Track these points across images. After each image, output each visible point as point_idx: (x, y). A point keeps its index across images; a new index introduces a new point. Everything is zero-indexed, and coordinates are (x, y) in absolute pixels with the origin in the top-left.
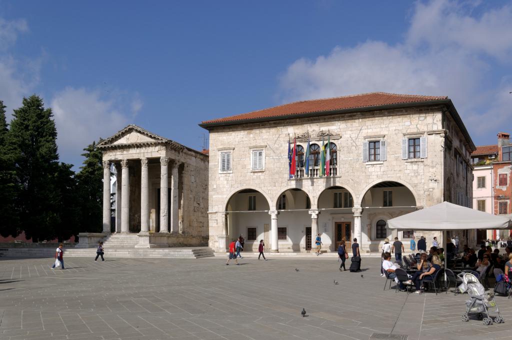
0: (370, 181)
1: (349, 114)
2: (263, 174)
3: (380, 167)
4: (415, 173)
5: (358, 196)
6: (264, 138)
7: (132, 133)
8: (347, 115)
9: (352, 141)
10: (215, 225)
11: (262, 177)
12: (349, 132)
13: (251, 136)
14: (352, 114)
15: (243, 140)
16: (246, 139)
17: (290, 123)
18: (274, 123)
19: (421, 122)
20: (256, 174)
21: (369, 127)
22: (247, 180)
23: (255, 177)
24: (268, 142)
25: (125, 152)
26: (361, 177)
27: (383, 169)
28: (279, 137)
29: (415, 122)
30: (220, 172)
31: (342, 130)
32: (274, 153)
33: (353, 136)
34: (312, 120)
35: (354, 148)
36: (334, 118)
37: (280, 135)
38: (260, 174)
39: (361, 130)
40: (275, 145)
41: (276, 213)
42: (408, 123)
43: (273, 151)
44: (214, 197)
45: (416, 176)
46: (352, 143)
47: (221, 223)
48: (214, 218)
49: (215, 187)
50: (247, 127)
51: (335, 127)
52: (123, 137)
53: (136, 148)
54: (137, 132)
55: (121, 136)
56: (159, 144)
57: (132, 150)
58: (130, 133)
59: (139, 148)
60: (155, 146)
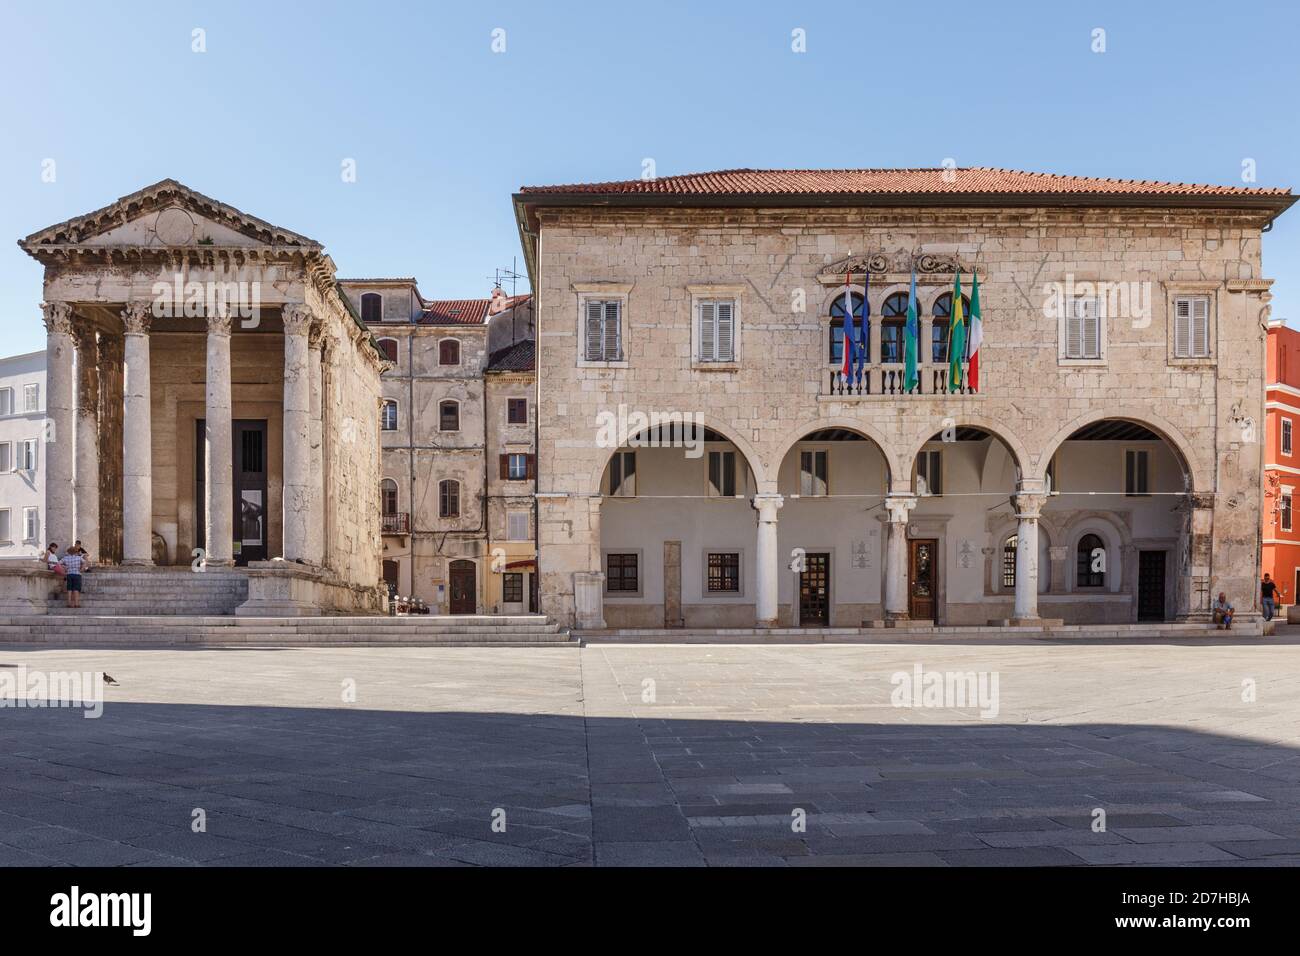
0: (1071, 414)
1: (1013, 211)
2: (736, 377)
3: (1100, 375)
4: (1192, 399)
5: (1035, 458)
6: (737, 260)
7: (168, 212)
8: (1007, 211)
9: (1018, 294)
10: (562, 537)
11: (731, 388)
12: (1009, 266)
13: (694, 250)
14: (1022, 210)
15: (665, 261)
16: (676, 261)
17: (824, 221)
18: (774, 218)
19: (1209, 253)
20: (710, 377)
21: (1068, 255)
22: (677, 395)
23: (707, 384)
24: (750, 276)
25: (140, 277)
26: (1045, 403)
27: (1106, 382)
28: (787, 263)
29: (1194, 252)
30: (582, 363)
31: (986, 256)
32: (773, 312)
33: (1021, 278)
34: (895, 219)
35: (1023, 314)
36: (964, 218)
37: (790, 257)
38: (726, 376)
39: (1044, 262)
40: (776, 286)
41: (780, 501)
42: (1175, 255)
43: (770, 307)
44: (559, 444)
45: (1197, 408)
46: (1016, 301)
47: (587, 534)
48: (558, 517)
49: (562, 411)
50: (678, 221)
51: (968, 245)
52: (129, 222)
53: (185, 266)
54: (192, 208)
55: (123, 216)
56: (280, 259)
57: (167, 270)
58: (161, 210)
59: (196, 267)
60: (265, 263)
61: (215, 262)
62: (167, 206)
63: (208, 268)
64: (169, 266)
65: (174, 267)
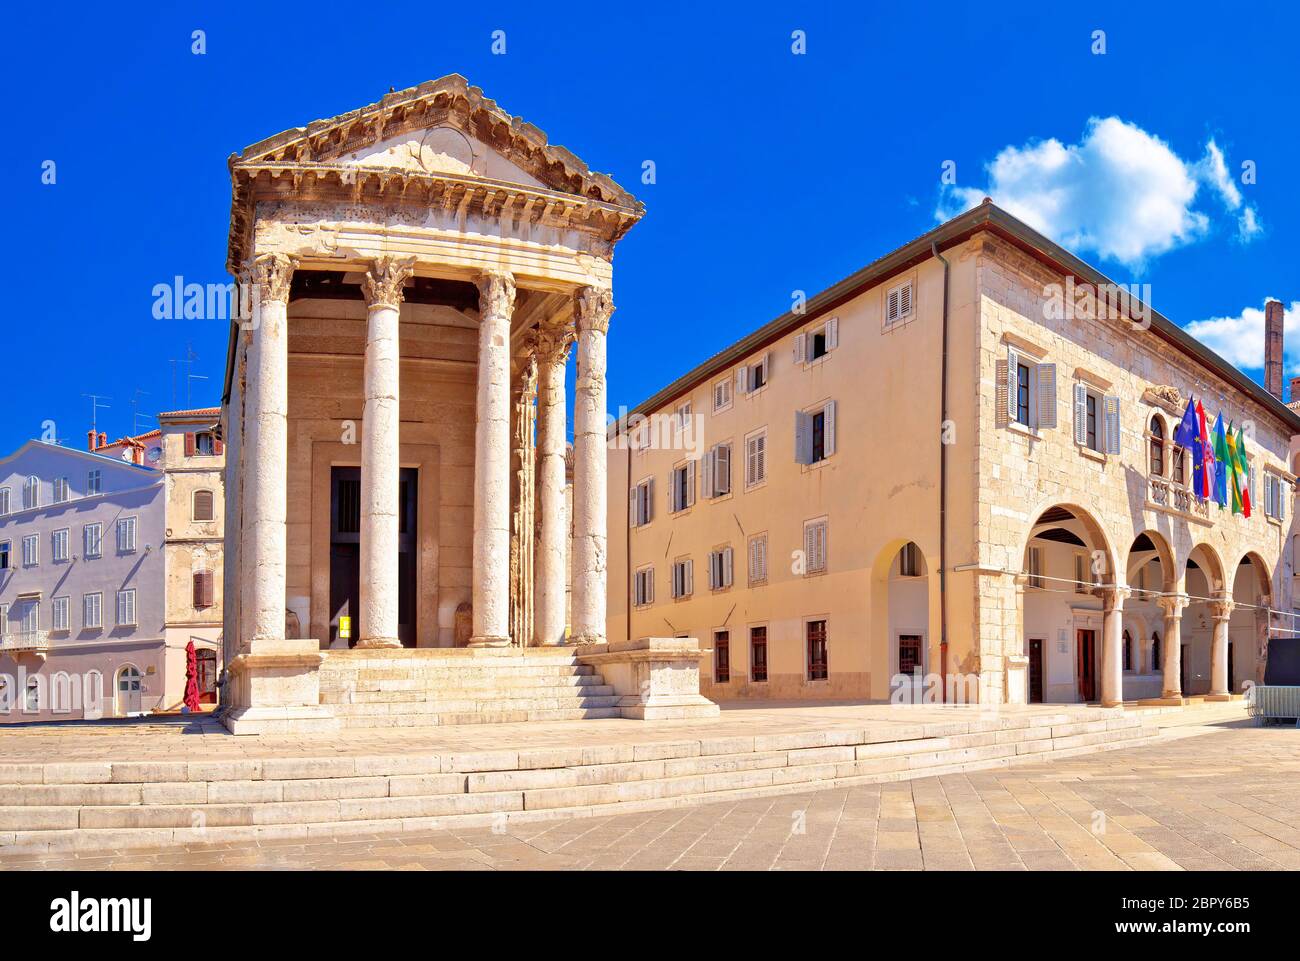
6: (1104, 356)
7: (438, 131)
13: (1081, 333)
52: (384, 139)
53: (462, 210)
54: (473, 130)
55: (379, 131)
56: (588, 222)
57: (436, 216)
58: (429, 128)
59: (475, 217)
60: (566, 224)
61: (503, 213)
62: (437, 122)
63: (491, 219)
64: (438, 211)
65: (446, 213)
